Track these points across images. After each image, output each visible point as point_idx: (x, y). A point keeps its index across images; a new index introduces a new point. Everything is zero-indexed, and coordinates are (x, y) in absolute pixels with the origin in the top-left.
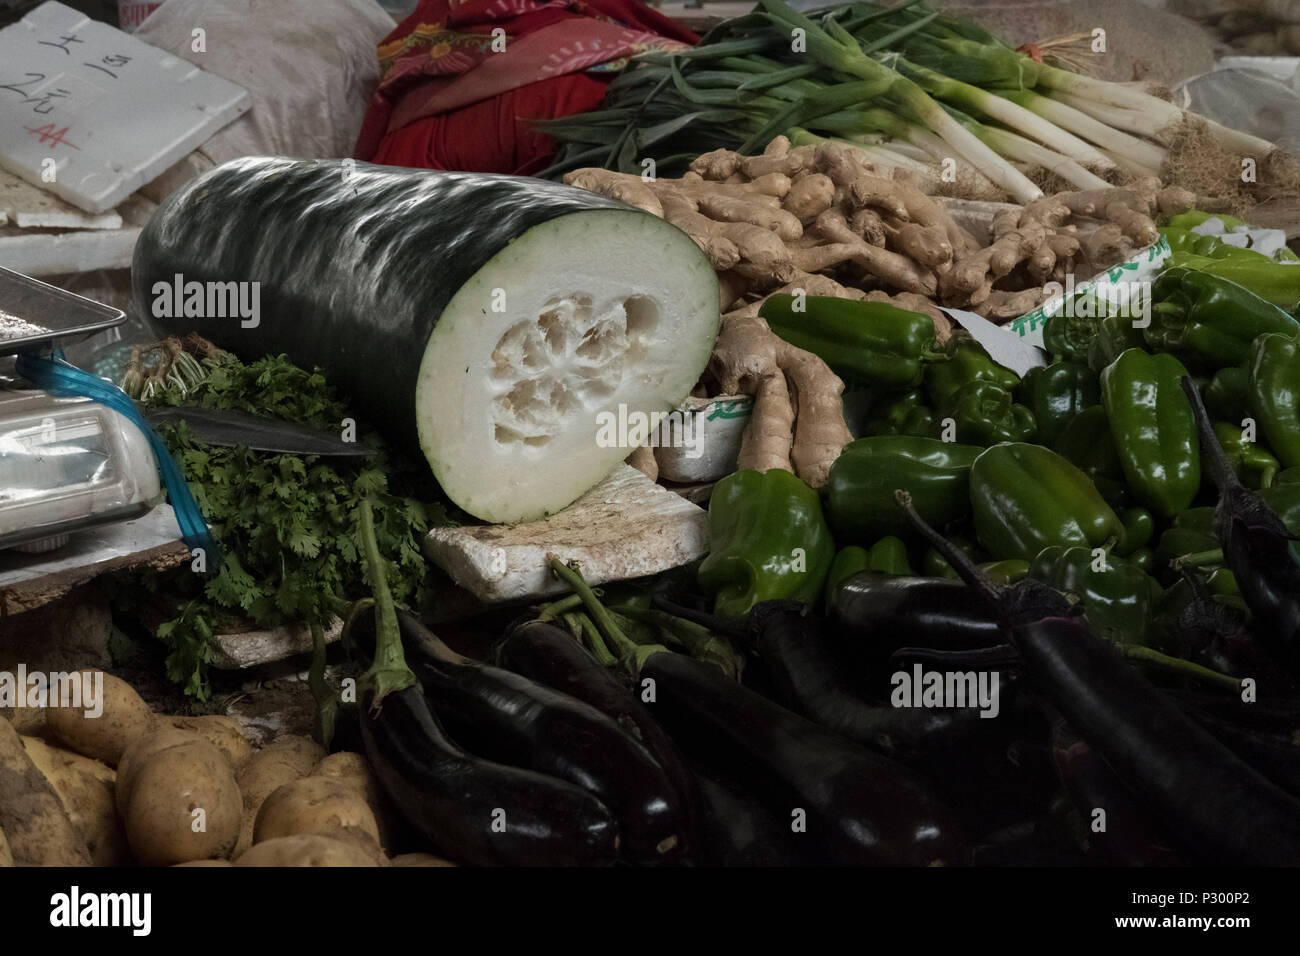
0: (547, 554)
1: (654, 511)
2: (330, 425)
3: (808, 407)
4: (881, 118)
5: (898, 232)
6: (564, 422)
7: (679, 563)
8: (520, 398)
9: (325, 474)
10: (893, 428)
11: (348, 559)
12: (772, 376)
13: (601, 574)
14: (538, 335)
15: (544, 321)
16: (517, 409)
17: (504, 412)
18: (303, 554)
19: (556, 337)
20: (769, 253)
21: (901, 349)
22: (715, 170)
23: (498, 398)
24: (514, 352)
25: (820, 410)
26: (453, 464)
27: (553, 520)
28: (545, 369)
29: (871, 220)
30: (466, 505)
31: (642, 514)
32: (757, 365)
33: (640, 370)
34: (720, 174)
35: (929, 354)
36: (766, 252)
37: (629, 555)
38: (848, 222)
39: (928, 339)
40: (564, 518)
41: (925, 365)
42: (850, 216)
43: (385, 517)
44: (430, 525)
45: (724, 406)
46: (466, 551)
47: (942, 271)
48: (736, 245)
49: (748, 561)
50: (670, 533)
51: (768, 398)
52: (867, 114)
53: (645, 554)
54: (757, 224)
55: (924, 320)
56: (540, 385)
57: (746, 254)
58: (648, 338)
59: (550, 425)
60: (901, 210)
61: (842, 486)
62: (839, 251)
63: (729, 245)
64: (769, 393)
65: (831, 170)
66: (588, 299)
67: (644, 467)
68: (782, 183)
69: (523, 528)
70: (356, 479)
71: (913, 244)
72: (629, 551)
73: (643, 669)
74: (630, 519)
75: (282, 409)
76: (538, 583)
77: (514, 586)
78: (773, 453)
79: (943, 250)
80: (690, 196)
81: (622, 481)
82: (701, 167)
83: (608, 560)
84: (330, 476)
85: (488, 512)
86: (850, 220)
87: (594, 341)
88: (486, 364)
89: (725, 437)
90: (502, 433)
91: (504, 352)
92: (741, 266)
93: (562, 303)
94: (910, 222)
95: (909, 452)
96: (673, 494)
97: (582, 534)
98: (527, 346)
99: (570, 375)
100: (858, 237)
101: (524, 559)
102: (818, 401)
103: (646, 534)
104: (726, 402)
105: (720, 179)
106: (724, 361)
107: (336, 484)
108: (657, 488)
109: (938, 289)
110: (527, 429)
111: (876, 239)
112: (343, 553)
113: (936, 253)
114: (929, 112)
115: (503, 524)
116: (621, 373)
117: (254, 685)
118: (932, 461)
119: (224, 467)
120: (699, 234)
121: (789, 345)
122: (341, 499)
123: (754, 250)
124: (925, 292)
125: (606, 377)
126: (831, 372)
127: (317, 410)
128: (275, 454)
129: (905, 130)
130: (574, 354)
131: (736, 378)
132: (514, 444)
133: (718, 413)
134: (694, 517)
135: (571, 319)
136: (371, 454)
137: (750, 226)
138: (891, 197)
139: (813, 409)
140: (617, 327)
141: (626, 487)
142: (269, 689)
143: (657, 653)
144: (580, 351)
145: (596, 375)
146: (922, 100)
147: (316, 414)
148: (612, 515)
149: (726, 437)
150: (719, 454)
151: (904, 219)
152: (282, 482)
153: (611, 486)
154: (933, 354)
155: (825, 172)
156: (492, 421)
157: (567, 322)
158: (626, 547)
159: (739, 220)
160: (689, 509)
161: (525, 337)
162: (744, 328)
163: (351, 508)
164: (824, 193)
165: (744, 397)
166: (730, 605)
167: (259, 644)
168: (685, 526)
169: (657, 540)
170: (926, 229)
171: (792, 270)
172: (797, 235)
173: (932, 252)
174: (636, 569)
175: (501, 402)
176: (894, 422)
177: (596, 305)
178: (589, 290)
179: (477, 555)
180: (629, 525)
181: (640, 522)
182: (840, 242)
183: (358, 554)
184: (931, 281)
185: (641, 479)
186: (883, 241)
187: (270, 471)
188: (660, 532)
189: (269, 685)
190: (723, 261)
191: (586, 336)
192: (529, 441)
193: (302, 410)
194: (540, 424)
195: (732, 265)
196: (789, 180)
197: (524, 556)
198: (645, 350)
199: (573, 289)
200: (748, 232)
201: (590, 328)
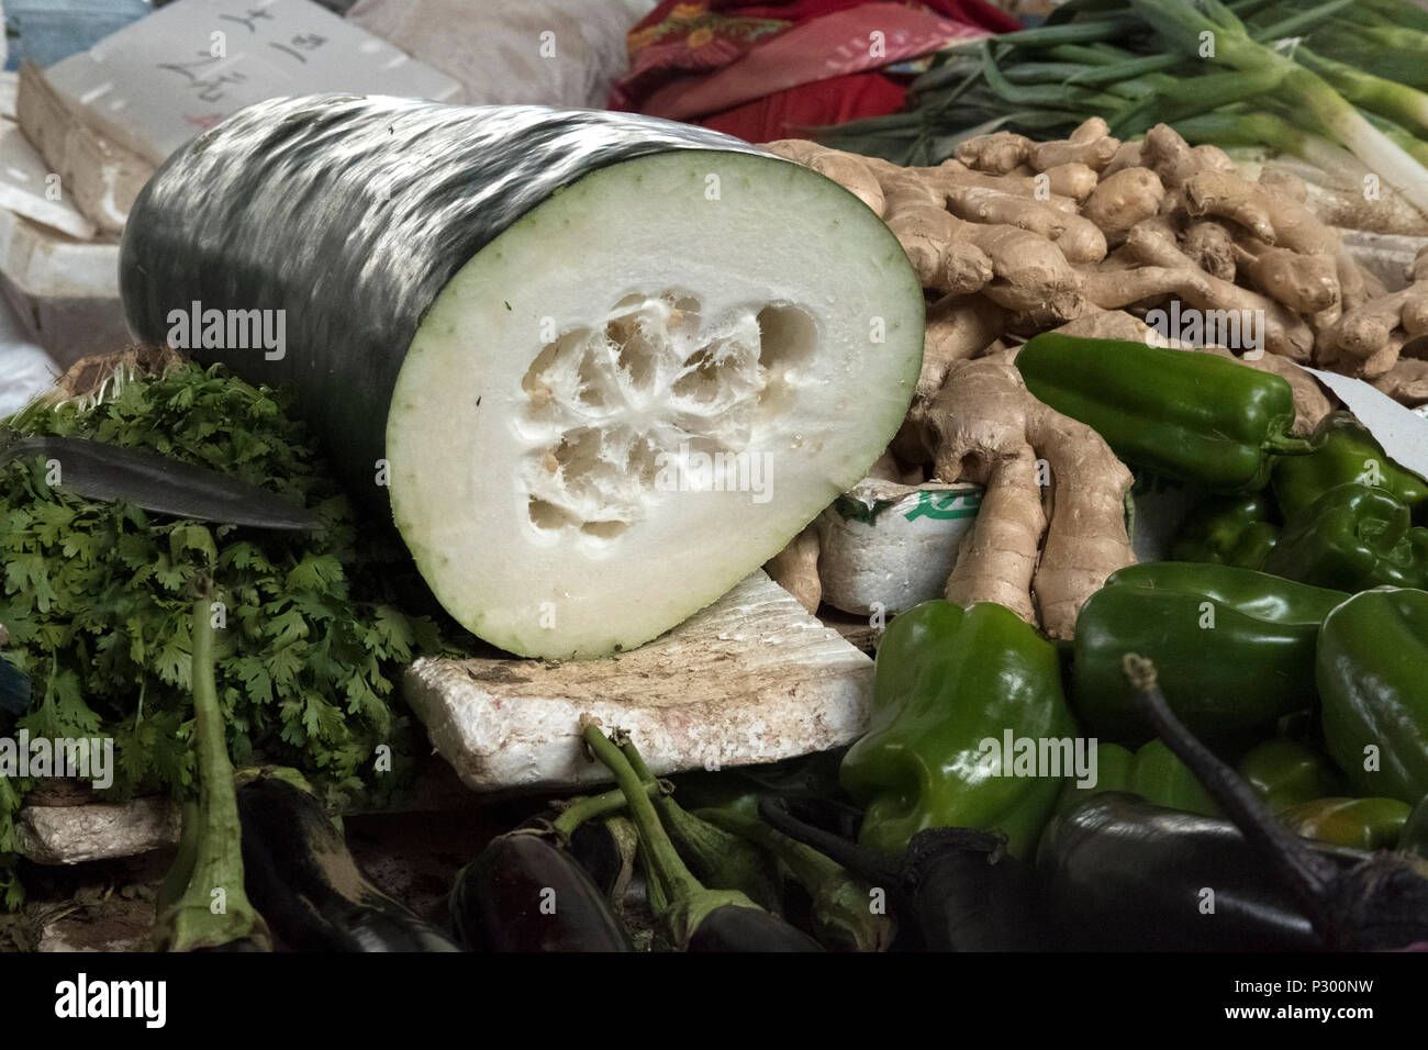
0: (582, 715)
1: (792, 657)
2: (270, 478)
3: (1069, 510)
4: (1265, 125)
5: (1256, 259)
6: (647, 501)
7: (819, 748)
8: (574, 454)
9: (243, 556)
10: (1216, 555)
11: (255, 698)
12: (1014, 456)
13: (676, 756)
14: (606, 354)
15: (616, 332)
16: (569, 475)
17: (543, 476)
18: (175, 684)
19: (637, 360)
20: (1040, 270)
21: (1234, 429)
22: (988, 158)
23: (536, 453)
24: (562, 379)
25: (1088, 515)
26: (451, 553)
27: (625, 660)
28: (615, 412)
29: (1214, 238)
30: (475, 624)
31: (772, 661)
32: (992, 437)
33: (784, 426)
34: (996, 166)
35: (1280, 440)
36: (1035, 269)
37: (731, 727)
38: (1179, 240)
39: (1279, 416)
40: (646, 658)
41: (1274, 457)
42: (1182, 231)
43: (329, 633)
44: (416, 652)
45: (934, 498)
46: (449, 700)
47: (1323, 323)
48: (990, 256)
49: (917, 756)
50: (811, 697)
51: (1004, 490)
52: (1244, 118)
53: (760, 727)
54: (1028, 228)
55: (1275, 385)
56: (609, 438)
57: (1003, 270)
58: (801, 374)
59: (627, 505)
60: (1263, 226)
61: (1098, 640)
62: (1156, 277)
63: (977, 255)
64: (1006, 482)
65: (1162, 165)
66: (693, 300)
67: (798, 586)
68: (1083, 179)
69: (573, 668)
70: (292, 568)
71: (1277, 277)
72: (733, 721)
73: (697, 934)
74: (748, 669)
75: (211, 451)
76: (563, 763)
77: (518, 765)
78: (1001, 578)
79: (1324, 288)
80: (937, 187)
81: (754, 606)
82: (968, 154)
83: (692, 734)
84: (253, 560)
85: (514, 638)
86: (1182, 236)
87: (705, 372)
88: (511, 394)
89: (934, 549)
90: (542, 510)
91: (546, 379)
92: (995, 289)
93: (648, 304)
94: (1277, 245)
95: (1220, 592)
96: (831, 633)
97: (664, 686)
98: (587, 371)
99: (660, 425)
100: (1190, 262)
101: (540, 722)
102: (1087, 500)
103: (768, 694)
104: (938, 492)
105: (994, 171)
106: (941, 428)
107: (260, 575)
108: (808, 622)
109: (1315, 350)
110: (584, 507)
111: (1221, 267)
112: (248, 688)
113: (1313, 292)
114: (1333, 113)
115: (540, 660)
116: (749, 428)
117: (98, 891)
118: (1258, 610)
119: (90, 534)
120: (931, 235)
121: (1048, 410)
122: (265, 598)
123: (1018, 265)
124: (1295, 355)
125: (720, 433)
126: (1112, 456)
127: (256, 454)
128: (171, 519)
129: (1299, 141)
130: (669, 390)
131: (958, 455)
132: (563, 530)
133: (922, 510)
134: (854, 673)
135: (663, 332)
136: (319, 530)
137: (1016, 229)
138: (1248, 205)
139: (1077, 512)
140: (745, 355)
141: (758, 616)
142: (128, 899)
143: (729, 906)
144: (681, 387)
145: (709, 429)
146: (1328, 98)
147: (255, 460)
148: (722, 659)
149: (936, 549)
150: (924, 575)
151: (1266, 240)
152: (170, 565)
153: (734, 612)
154: (1287, 441)
155: (1152, 166)
156: (523, 489)
157: (657, 338)
158: (730, 713)
159: (1003, 221)
160: (851, 659)
161: (582, 355)
162: (977, 378)
163: (274, 615)
164: (1146, 195)
165: (970, 486)
166: (886, 828)
167: (96, 827)
168: (836, 687)
169: (784, 706)
170: (1301, 256)
171: (1076, 301)
172: (1095, 254)
173: (1306, 291)
174: (741, 752)
175: (541, 459)
176: (1216, 546)
177: (707, 312)
178: (693, 286)
179: (464, 709)
180: (745, 677)
181: (763, 674)
182: (1159, 264)
183: (274, 691)
184: (1304, 337)
185: (785, 604)
186: (1232, 271)
187: (153, 545)
188: (792, 693)
189: (129, 892)
190: (965, 278)
191: (689, 362)
192: (590, 527)
193: (234, 454)
194: (608, 502)
195: (980, 286)
196: (1094, 175)
197: (541, 717)
198: (794, 393)
199: (667, 282)
200: (1012, 237)
201: (697, 348)
